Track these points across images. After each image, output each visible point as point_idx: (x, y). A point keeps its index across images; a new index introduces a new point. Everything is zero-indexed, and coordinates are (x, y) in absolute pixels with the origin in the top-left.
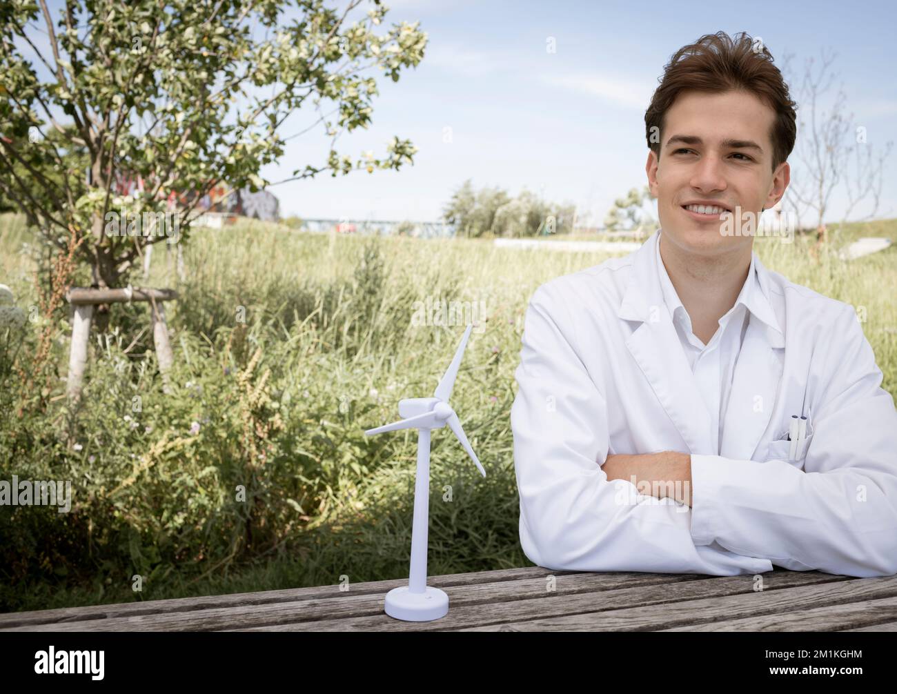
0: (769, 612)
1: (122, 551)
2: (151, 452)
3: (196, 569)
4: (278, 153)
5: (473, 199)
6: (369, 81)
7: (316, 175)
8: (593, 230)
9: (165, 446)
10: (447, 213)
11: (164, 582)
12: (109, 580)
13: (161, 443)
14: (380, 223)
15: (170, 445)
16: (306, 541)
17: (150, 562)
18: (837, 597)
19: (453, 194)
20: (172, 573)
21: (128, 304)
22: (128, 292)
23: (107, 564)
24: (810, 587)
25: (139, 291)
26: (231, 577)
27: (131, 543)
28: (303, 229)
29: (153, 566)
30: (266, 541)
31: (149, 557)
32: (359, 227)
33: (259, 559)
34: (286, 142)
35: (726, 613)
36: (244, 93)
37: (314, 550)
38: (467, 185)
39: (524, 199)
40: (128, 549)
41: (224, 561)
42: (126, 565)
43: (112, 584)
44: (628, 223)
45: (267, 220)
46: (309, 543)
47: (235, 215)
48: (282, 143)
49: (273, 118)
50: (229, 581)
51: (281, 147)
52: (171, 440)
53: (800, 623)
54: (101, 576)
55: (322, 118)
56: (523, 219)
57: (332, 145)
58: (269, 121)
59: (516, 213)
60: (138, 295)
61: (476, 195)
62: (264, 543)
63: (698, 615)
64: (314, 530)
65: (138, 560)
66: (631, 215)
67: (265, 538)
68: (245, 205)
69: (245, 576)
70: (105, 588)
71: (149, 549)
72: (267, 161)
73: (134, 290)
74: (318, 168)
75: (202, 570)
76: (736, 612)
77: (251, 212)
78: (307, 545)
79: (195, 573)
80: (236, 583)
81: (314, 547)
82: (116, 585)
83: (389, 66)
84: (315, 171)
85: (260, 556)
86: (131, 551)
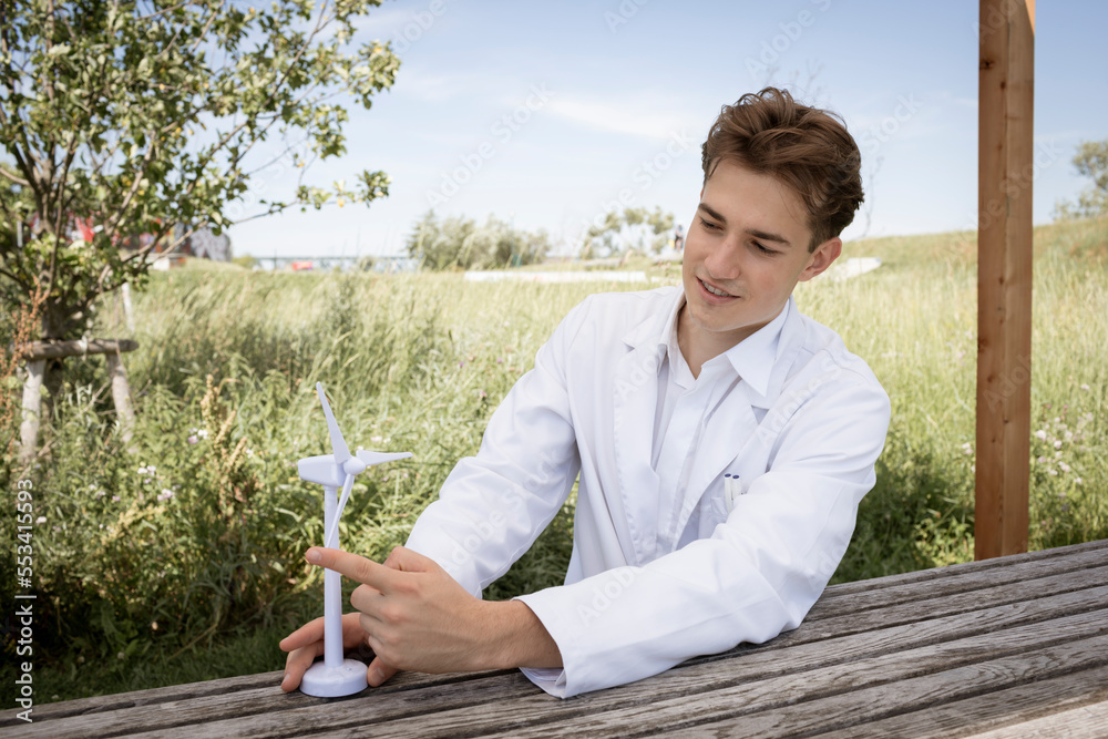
0: (837, 662)
1: (94, 627)
2: (120, 522)
3: (176, 642)
4: (242, 188)
5: (437, 231)
6: (338, 108)
7: (284, 210)
8: (567, 259)
9: (135, 515)
10: (411, 245)
11: (143, 658)
12: (82, 659)
13: (130, 512)
14: (339, 258)
15: (140, 515)
16: (294, 605)
17: (125, 636)
18: (904, 642)
19: (415, 226)
20: (151, 647)
21: (84, 358)
22: (82, 344)
23: (79, 641)
24: (874, 632)
25: (94, 342)
26: (216, 650)
27: (103, 617)
28: (256, 268)
29: (129, 641)
30: (250, 607)
31: (124, 632)
32: (316, 264)
33: (244, 628)
34: (251, 176)
35: (794, 664)
36: (202, 125)
37: (304, 615)
38: (431, 215)
39: (495, 228)
40: (100, 624)
41: (206, 633)
42: (99, 642)
43: (85, 663)
44: (605, 251)
45: (218, 260)
46: (297, 607)
47: (184, 255)
48: (246, 177)
49: (235, 151)
50: (214, 653)
51: (245, 182)
52: (141, 508)
53: (872, 671)
54: (72, 655)
55: (289, 149)
56: (493, 250)
57: (301, 178)
58: (230, 155)
59: (483, 243)
60: (93, 347)
61: (440, 226)
62: (248, 610)
63: (765, 668)
64: (302, 593)
65: (112, 636)
66: (608, 242)
67: (248, 604)
68: (194, 244)
69: (230, 646)
70: (77, 668)
71: (124, 622)
72: (231, 197)
73: (89, 343)
74: (285, 202)
75: (183, 642)
76: (804, 664)
77: (200, 252)
78: (296, 610)
79: (176, 645)
80: (221, 655)
81: (304, 611)
82: (89, 664)
83: (359, 91)
84: (282, 206)
85: (244, 623)
86: (104, 624)
